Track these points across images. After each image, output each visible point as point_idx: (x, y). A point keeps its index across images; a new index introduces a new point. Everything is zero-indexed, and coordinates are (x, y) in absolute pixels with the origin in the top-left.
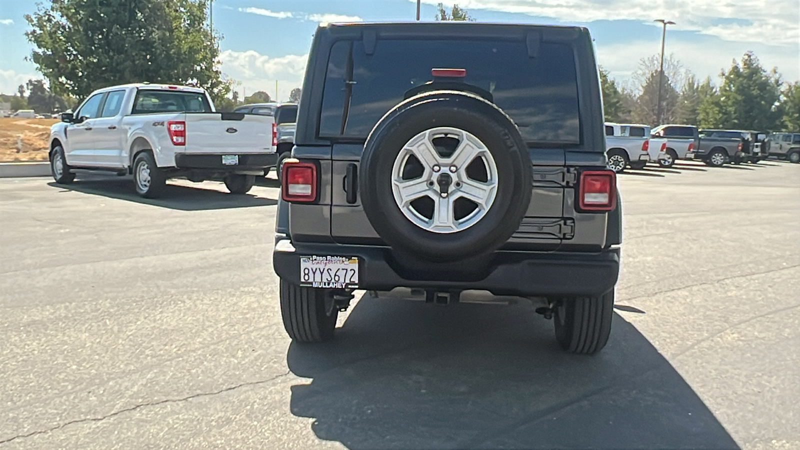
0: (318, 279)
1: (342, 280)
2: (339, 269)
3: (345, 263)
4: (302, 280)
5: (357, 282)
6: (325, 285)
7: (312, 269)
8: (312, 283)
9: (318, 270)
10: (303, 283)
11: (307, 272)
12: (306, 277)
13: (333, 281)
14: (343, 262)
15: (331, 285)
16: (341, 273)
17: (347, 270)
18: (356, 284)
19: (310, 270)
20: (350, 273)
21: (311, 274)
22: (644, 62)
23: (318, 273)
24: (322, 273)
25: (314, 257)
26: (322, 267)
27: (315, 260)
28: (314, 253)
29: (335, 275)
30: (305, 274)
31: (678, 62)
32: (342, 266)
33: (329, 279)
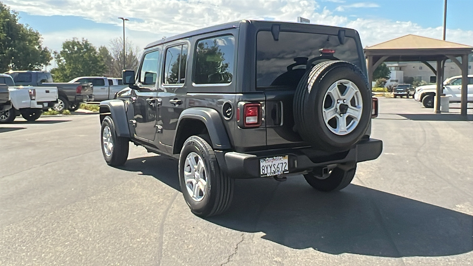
0: (269, 171)
1: (280, 170)
2: (279, 164)
3: (282, 159)
4: (262, 173)
5: (287, 169)
6: (273, 174)
7: (266, 166)
8: (266, 174)
9: (269, 166)
10: (262, 175)
11: (263, 168)
12: (263, 172)
13: (276, 171)
14: (281, 159)
15: (276, 174)
16: (280, 166)
17: (282, 163)
18: (287, 171)
19: (265, 166)
20: (284, 165)
21: (266, 169)
22: (112, 42)
23: (269, 167)
24: (271, 167)
25: (267, 158)
26: (270, 164)
27: (268, 160)
28: (267, 156)
29: (277, 167)
30: (263, 170)
31: (131, 42)
32: (281, 162)
33: (275, 170)
